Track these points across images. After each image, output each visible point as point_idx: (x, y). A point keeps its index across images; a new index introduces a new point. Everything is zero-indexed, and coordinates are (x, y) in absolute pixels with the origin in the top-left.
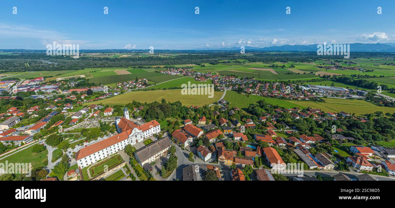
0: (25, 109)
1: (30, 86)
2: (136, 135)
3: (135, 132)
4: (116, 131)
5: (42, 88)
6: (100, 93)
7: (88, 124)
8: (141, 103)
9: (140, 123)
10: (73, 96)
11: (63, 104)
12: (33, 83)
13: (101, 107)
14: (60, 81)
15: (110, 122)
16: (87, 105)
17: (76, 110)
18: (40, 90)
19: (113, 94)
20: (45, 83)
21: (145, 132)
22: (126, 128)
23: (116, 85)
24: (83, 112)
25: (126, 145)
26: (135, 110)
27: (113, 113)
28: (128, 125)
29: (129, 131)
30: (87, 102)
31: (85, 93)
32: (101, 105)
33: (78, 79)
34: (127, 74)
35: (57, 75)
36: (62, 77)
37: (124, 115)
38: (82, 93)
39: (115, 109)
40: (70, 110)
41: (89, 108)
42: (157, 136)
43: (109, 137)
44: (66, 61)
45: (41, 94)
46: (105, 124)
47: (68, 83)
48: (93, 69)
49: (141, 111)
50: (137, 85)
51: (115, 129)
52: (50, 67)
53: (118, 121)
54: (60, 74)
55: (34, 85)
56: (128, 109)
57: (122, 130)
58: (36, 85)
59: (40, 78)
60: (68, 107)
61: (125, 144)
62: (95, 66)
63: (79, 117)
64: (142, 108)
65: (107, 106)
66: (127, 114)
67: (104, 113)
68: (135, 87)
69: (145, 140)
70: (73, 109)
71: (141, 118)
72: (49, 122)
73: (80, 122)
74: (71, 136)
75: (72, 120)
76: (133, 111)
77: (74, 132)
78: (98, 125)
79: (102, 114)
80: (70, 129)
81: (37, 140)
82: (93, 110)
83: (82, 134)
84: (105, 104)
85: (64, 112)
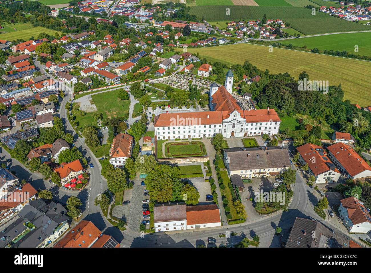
0: (118, 40)
1: (125, 8)
2: (234, 124)
3: (235, 118)
4: (207, 106)
5: (136, 13)
6: (200, 36)
7: (175, 81)
9: (246, 106)
10: (166, 33)
11: (153, 43)
13: (196, 60)
14: (156, 6)
15: (203, 88)
16: (179, 52)
17: (165, 55)
18: (134, 16)
19: (217, 42)
20: (140, 7)
21: (250, 125)
22: (222, 105)
25: (215, 133)
26: (244, 80)
27: (210, 74)
28: (227, 102)
29: (225, 113)
30: (181, 47)
31: (180, 31)
32: (197, 55)
34: (249, 6)
37: (224, 82)
38: (177, 31)
39: (215, 68)
40: (158, 54)
41: (181, 57)
42: (268, 139)
43: (196, 110)
46: (195, 89)
47: (164, 10)
50: (261, 32)
51: (207, 102)
53: (214, 91)
55: (130, 7)
57: (216, 107)
60: (158, 48)
61: (215, 131)
63: (168, 67)
64: (257, 78)
65: (204, 61)
66: (230, 83)
67: (199, 71)
68: (257, 35)
69: (246, 137)
70: (162, 53)
71: (251, 98)
72: (136, 64)
73: (167, 75)
74: (155, 92)
75: (158, 69)
76: (241, 81)
77: (159, 87)
78: (186, 88)
79: (195, 72)
80: (155, 81)
81: (123, 84)
82: (185, 61)
83: (166, 93)
84: (203, 56)
85: (153, 55)
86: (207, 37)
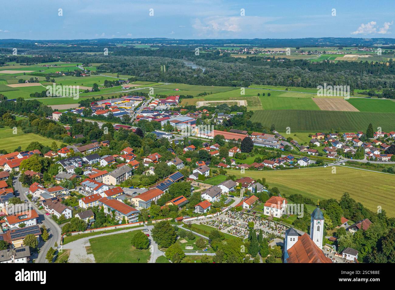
0: (141, 156)
1: (157, 111)
5: (172, 118)
6: (268, 152)
7: (226, 223)
8: (367, 210)
10: (215, 148)
11: (194, 161)
12: (163, 107)
13: (262, 190)
14: (202, 108)
15: (273, 237)
16: (234, 176)
17: (213, 181)
18: (168, 122)
19: (295, 162)
20: (178, 110)
23: (308, 140)
24: (225, 189)
26: (343, 226)
30: (237, 169)
31: (237, 145)
32: (263, 182)
33: (232, 108)
34: (344, 112)
35: (200, 95)
36: (206, 100)
37: (309, 227)
38: (232, 145)
40: (202, 178)
41: (238, 184)
44: (221, 64)
45: (168, 131)
46: (259, 237)
47: (213, 115)
48: (266, 87)
49: (360, 233)
50: (367, 150)
52: (192, 76)
53: (291, 242)
54: (205, 94)
55: (164, 110)
56: (323, 215)
58: (166, 111)
59: (173, 97)
60: (201, 169)
62: (273, 80)
63: (215, 198)
64: (366, 224)
65: (274, 192)
66: (318, 230)
67: (265, 208)
68: (360, 154)
70: (208, 177)
71: (356, 257)
72: (166, 191)
73: (213, 212)
74: (192, 238)
75: (200, 201)
76: (338, 227)
77: (199, 231)
78: (244, 234)
79: (259, 209)
80: (193, 220)
81: (142, 223)
82: (243, 191)
83: (210, 241)
84: (273, 184)
85: (193, 180)
86: (279, 155)
